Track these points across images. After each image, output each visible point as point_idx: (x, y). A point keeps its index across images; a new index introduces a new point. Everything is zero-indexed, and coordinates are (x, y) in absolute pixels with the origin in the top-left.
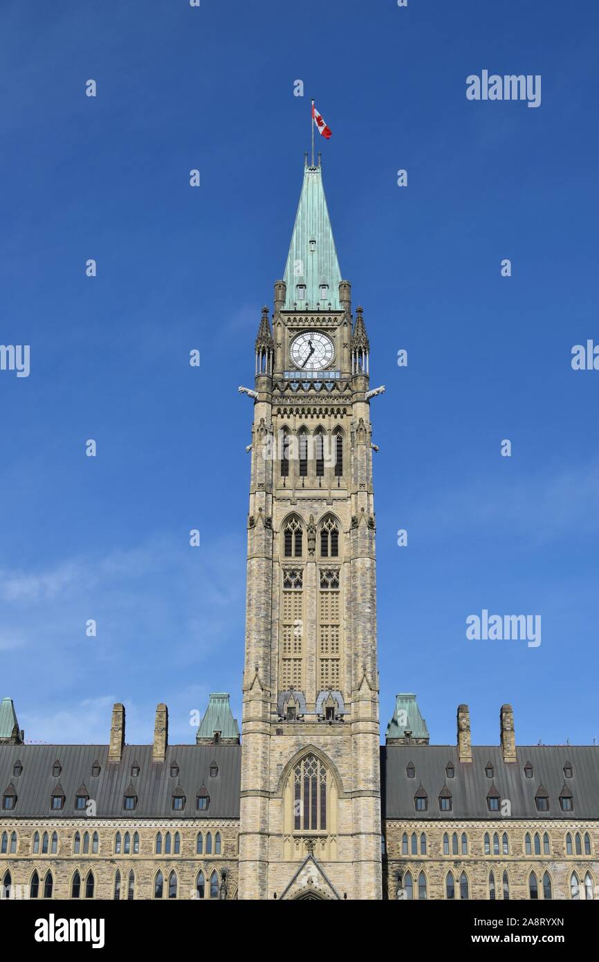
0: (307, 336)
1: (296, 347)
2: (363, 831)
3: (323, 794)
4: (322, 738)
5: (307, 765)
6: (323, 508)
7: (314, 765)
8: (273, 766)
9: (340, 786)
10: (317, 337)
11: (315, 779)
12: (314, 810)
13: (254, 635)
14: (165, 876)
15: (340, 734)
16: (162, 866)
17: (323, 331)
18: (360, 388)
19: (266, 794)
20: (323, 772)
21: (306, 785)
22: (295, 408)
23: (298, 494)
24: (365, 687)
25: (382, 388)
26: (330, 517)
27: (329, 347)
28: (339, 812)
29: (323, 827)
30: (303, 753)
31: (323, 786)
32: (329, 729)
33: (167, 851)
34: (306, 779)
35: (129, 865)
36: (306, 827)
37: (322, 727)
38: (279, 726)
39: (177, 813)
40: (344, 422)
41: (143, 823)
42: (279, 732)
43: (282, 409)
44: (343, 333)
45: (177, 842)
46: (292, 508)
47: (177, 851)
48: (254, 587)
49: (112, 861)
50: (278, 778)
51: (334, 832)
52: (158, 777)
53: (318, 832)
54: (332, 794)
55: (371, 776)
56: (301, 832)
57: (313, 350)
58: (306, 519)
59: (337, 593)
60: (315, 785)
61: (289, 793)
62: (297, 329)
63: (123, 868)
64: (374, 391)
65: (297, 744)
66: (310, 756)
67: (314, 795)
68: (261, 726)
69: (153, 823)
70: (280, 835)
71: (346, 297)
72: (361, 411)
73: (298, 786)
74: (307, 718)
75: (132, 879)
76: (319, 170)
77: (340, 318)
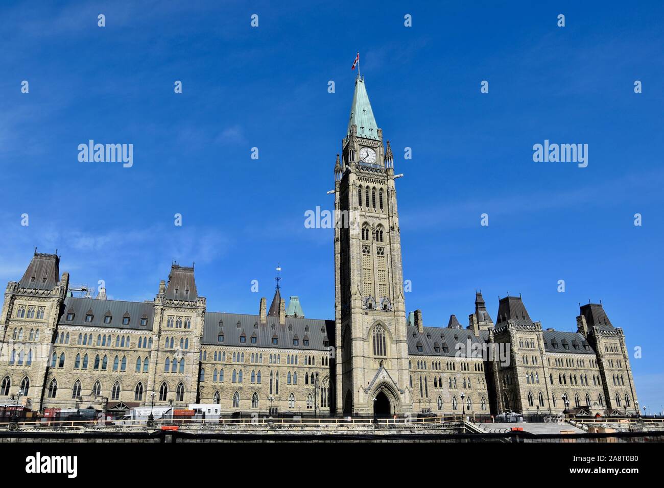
0: (366, 149)
1: (361, 153)
2: (403, 357)
3: (384, 341)
4: (384, 317)
5: (377, 328)
6: (377, 222)
7: (380, 329)
8: (365, 328)
9: (391, 338)
10: (370, 150)
11: (380, 334)
12: (381, 348)
13: (356, 271)
14: (292, 374)
15: (391, 316)
16: (290, 369)
17: (372, 148)
18: (392, 174)
19: (364, 340)
20: (384, 332)
21: (378, 336)
22: (365, 178)
23: (367, 214)
24: (400, 297)
25: (402, 175)
26: (380, 225)
27: (374, 155)
28: (391, 349)
29: (385, 355)
30: (377, 323)
31: (384, 338)
32: (386, 314)
33: (292, 363)
34: (377, 334)
35: (276, 369)
36: (378, 355)
37: (383, 313)
38: (366, 311)
39: (296, 347)
40: (384, 187)
41: (282, 350)
42: (366, 314)
43: (360, 177)
44: (381, 150)
45: (296, 359)
46: (365, 220)
47: (296, 363)
48: (355, 251)
49: (269, 367)
50: (367, 333)
51: (389, 357)
52: (284, 331)
53: (383, 357)
54: (388, 341)
55: (405, 334)
56: (377, 356)
57: (368, 155)
58: (371, 224)
59: (384, 257)
60: (381, 337)
61: (371, 340)
62: (362, 145)
63: (275, 370)
64: (398, 176)
65: (374, 319)
66: (379, 324)
67: (381, 341)
68: (361, 310)
69: (286, 350)
70: (369, 357)
71: (380, 135)
72: (392, 183)
73: (374, 337)
74: (377, 308)
75: (277, 374)
76: (363, 82)
77: (379, 144)
